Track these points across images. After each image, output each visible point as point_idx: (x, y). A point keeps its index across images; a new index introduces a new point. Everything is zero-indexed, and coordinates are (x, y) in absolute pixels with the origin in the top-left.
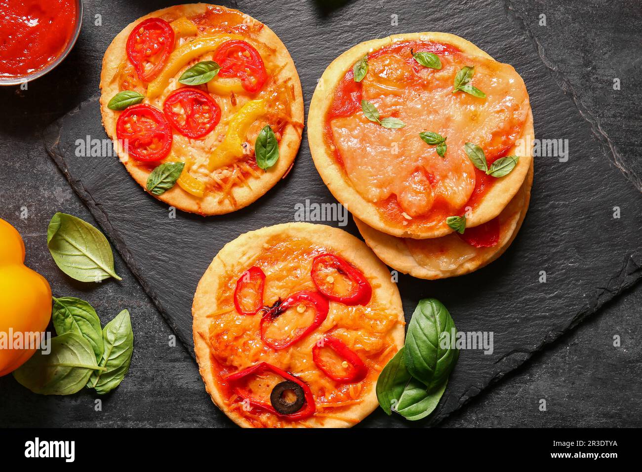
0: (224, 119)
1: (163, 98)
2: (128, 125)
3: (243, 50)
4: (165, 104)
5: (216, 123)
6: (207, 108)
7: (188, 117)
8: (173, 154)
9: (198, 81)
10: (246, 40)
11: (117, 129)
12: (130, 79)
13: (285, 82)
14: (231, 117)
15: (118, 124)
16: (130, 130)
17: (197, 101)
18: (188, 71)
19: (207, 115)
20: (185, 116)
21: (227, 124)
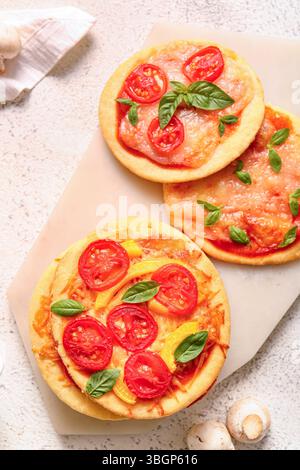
0: (160, 337)
1: (107, 312)
2: (74, 334)
3: (184, 276)
4: (108, 318)
5: (153, 340)
6: (144, 324)
7: (128, 331)
8: (112, 365)
9: (139, 299)
10: (185, 266)
11: (64, 337)
12: (79, 291)
13: (217, 307)
14: (167, 336)
15: (65, 332)
16: (75, 338)
17: (137, 318)
18: (130, 289)
19: (144, 331)
20: (125, 330)
21: (163, 341)
